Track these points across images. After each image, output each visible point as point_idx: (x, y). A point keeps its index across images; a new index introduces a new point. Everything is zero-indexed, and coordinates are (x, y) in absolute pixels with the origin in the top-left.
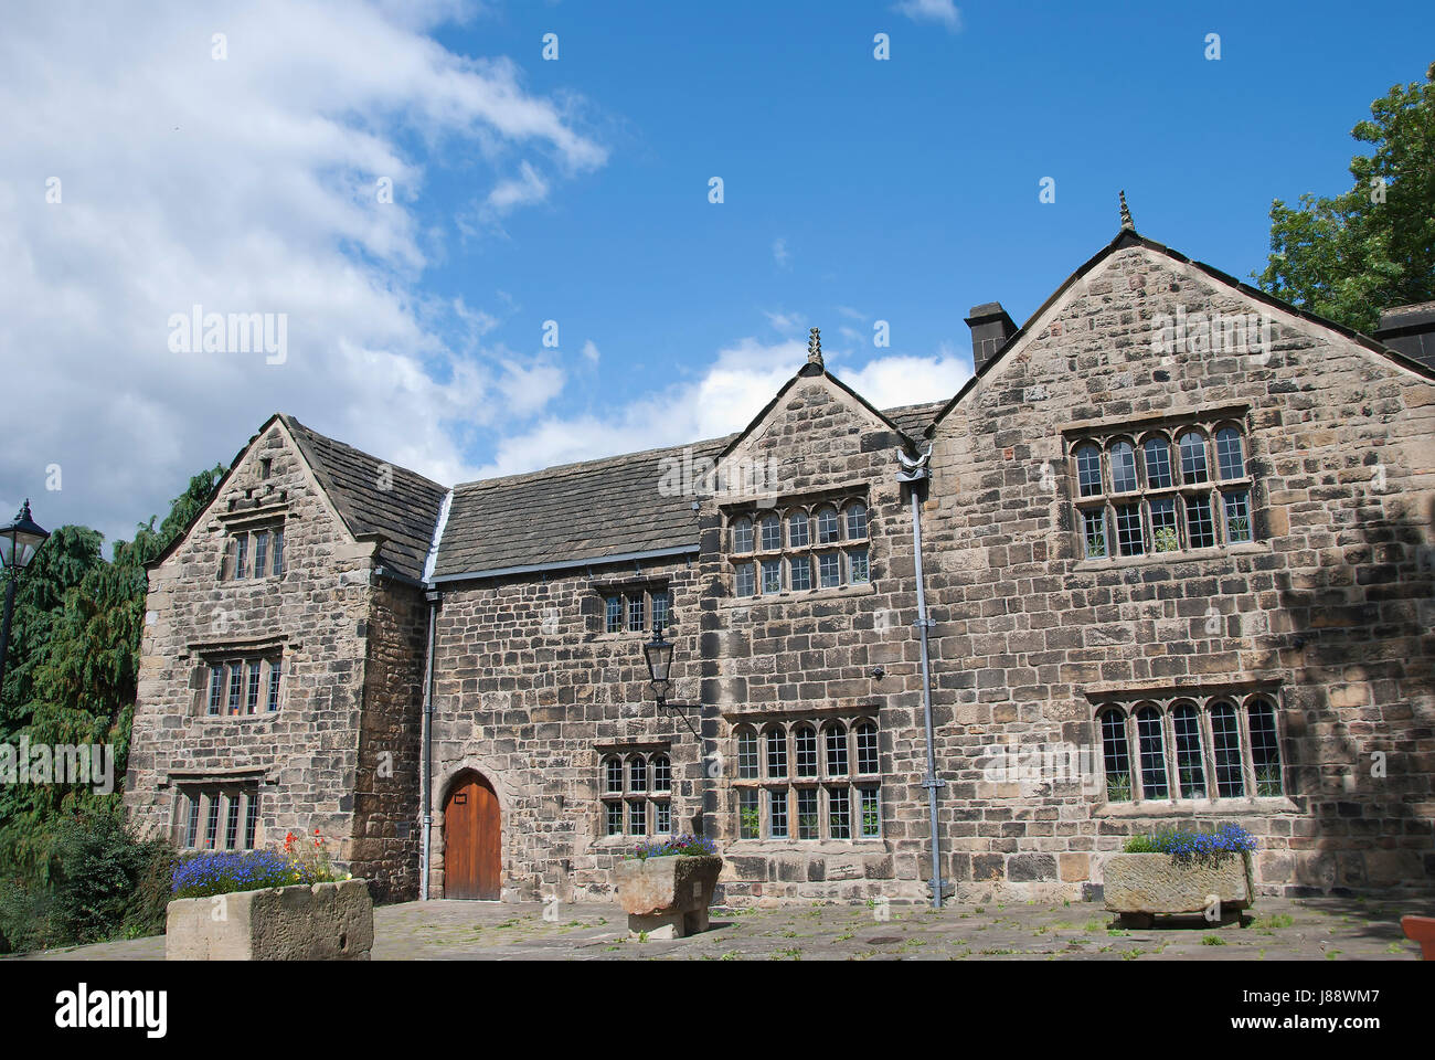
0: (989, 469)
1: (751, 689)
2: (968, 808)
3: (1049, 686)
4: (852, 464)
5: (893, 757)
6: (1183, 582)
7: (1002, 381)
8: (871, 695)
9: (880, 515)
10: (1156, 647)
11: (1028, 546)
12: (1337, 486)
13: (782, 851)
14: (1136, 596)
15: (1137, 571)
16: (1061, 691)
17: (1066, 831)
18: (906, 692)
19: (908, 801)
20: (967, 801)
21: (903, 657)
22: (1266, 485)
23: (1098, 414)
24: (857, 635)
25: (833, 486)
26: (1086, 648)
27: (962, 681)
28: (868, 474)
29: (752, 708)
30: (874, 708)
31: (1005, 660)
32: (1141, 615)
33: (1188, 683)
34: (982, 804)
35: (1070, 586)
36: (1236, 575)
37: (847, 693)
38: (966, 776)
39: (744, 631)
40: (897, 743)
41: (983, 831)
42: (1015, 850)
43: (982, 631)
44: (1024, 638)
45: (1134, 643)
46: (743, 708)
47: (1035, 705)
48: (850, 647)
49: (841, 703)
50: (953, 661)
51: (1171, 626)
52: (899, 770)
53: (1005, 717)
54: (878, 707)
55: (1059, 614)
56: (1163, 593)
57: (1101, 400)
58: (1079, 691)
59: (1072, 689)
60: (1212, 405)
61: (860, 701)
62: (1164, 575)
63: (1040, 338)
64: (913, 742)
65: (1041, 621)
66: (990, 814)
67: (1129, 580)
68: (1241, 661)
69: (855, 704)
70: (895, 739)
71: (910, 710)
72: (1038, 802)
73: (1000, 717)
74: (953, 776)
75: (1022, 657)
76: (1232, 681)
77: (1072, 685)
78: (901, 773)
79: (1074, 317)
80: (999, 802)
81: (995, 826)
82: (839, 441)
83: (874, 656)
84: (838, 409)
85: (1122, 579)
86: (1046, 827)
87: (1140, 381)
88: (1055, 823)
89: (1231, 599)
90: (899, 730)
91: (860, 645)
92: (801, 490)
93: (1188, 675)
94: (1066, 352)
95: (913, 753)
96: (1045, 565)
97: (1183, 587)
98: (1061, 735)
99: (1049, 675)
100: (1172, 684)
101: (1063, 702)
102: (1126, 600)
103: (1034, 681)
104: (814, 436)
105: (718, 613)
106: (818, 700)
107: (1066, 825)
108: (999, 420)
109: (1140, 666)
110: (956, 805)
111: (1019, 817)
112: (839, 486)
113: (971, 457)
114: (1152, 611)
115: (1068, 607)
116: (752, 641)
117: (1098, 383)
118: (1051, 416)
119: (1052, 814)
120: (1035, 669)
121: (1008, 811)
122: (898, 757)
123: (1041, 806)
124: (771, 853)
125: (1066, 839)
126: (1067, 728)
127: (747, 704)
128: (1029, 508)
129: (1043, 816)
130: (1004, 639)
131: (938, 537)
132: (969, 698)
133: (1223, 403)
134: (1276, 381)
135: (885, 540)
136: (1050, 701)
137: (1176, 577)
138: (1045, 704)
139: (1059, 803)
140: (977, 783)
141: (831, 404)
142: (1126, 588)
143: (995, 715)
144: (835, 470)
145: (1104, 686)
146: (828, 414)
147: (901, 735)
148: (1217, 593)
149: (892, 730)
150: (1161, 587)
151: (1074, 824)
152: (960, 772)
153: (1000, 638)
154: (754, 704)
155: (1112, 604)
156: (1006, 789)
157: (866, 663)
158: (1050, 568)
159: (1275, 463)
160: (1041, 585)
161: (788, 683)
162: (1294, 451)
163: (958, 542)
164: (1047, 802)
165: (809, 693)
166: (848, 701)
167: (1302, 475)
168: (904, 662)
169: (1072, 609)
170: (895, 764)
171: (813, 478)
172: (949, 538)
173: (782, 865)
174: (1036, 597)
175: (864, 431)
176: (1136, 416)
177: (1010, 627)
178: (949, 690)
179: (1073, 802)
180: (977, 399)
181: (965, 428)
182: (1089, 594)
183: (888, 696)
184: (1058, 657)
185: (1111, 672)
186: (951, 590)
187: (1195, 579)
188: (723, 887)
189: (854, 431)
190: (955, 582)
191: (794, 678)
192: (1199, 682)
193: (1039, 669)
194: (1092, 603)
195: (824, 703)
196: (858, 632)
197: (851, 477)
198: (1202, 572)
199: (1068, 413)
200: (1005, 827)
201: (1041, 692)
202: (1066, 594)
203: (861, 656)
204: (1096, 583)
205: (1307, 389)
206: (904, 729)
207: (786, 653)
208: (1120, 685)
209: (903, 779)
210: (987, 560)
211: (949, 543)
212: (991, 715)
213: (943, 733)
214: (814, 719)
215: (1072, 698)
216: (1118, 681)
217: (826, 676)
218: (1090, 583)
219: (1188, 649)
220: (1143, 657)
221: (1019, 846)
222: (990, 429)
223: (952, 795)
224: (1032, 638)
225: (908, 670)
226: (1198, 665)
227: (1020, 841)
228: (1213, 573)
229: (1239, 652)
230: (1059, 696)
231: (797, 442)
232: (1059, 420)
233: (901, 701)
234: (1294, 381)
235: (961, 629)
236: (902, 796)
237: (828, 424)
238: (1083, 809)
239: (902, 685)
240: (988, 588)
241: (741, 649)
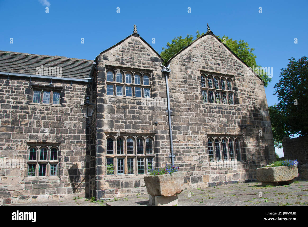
0: (184, 74)
1: (115, 124)
2: (181, 164)
3: (199, 132)
4: (148, 64)
5: (160, 149)
6: (225, 110)
7: (186, 54)
8: (154, 130)
9: (156, 79)
10: (221, 125)
11: (193, 96)
12: (249, 96)
13: (125, 178)
14: (217, 112)
15: (216, 106)
16: (202, 133)
17: (204, 169)
18: (164, 130)
19: (165, 162)
20: (181, 162)
21: (163, 120)
22: (238, 93)
23: (207, 69)
24: (150, 112)
25: (142, 68)
26: (207, 123)
27: (178, 128)
28: (153, 68)
29: (116, 130)
30: (154, 134)
31: (189, 124)
32: (218, 117)
33: (227, 134)
34: (184, 162)
35: (203, 107)
36: (234, 111)
37: (147, 128)
38: (180, 155)
39: (113, 105)
40: (162, 145)
41: (185, 170)
42: (192, 175)
43: (183, 115)
44: (193, 119)
45: (216, 123)
46: (112, 130)
47: (197, 136)
48: (148, 115)
49: (145, 131)
50: (176, 123)
51: (223, 120)
52: (162, 152)
53: (190, 139)
54: (155, 133)
55: (201, 114)
56: (222, 112)
57: (208, 66)
58: (206, 134)
59: (204, 133)
60: (228, 74)
61: (151, 131)
62: (221, 108)
63: (194, 48)
64: (166, 144)
65: (197, 115)
66: (187, 165)
67: (215, 108)
68: (236, 130)
69: (149, 132)
70: (161, 143)
71: (165, 135)
72: (198, 162)
73: (188, 139)
74: (177, 155)
75: (193, 123)
76: (235, 134)
77: (204, 132)
78: (163, 153)
79: (201, 45)
80: (189, 162)
81: (188, 168)
82: (144, 56)
83: (155, 118)
84: (144, 48)
85: (214, 108)
86: (200, 168)
87: (215, 64)
88: (202, 167)
89: (234, 116)
90: (162, 141)
91: (151, 115)
92: (133, 67)
93: (227, 132)
94: (200, 53)
95: (166, 147)
96: (198, 101)
97: (225, 112)
98: (202, 144)
99: (199, 129)
100: (224, 134)
101: (203, 136)
102: (215, 113)
103: (196, 130)
104: (137, 53)
105: (104, 98)
106: (138, 130)
107: (204, 168)
108: (186, 63)
109: (218, 128)
110: (178, 163)
111: (194, 166)
112: (144, 68)
113: (179, 70)
114: (220, 116)
115: (203, 112)
116: (116, 109)
117: (207, 62)
118: (198, 66)
119: (201, 165)
120: (196, 127)
121: (191, 164)
122: (162, 148)
123: (198, 163)
124: (121, 179)
125: (204, 171)
126: (204, 142)
127: (114, 129)
128: (194, 86)
129: (199, 165)
130: (189, 118)
131: (172, 89)
132: (180, 133)
133: (230, 74)
134: (238, 72)
135: (158, 86)
136: (199, 136)
137: (224, 109)
138: (198, 136)
139: (202, 162)
140: (183, 156)
141: (142, 46)
142: (215, 110)
143: (187, 138)
144: (143, 64)
145: (211, 133)
146: (141, 48)
147: (163, 142)
148: (231, 114)
149: (160, 140)
150: (221, 111)
151: (206, 167)
152: (179, 153)
153: (188, 118)
154: (116, 129)
155: (212, 113)
156: (190, 158)
157: (152, 120)
158: (199, 102)
159: (239, 89)
160: (197, 106)
161: (128, 124)
162: (242, 87)
163: (177, 91)
164: (200, 162)
165: (134, 127)
166: (147, 131)
167: (243, 92)
168: (163, 121)
169: (204, 113)
170: (161, 151)
171: (136, 64)
172: (175, 90)
173: (126, 183)
174: (196, 109)
175: (151, 56)
176: (215, 71)
177: (190, 116)
178: (175, 130)
179: (206, 162)
180: (181, 57)
181: (178, 63)
182: (207, 110)
183: (159, 131)
184: (201, 125)
185: (212, 130)
186: (175, 103)
187: (227, 110)
188: (104, 191)
189: (149, 55)
190: (177, 101)
191: (130, 122)
192: (229, 134)
193: (197, 127)
194: (208, 112)
195: (140, 131)
196: (150, 111)
197: (148, 67)
198: (228, 109)
199: (201, 66)
200: (190, 168)
201: (198, 133)
202: (203, 109)
203: (151, 118)
204: (208, 108)
205: (243, 75)
206: (163, 141)
207: (127, 114)
208: (214, 133)
209: (163, 155)
210: (184, 97)
211: (175, 91)
212: (186, 138)
213: (174, 142)
214: (134, 136)
215: (204, 135)
216: (214, 132)
217: (140, 123)
218: (207, 107)
219: (227, 126)
220: (219, 127)
221: (194, 174)
222: (184, 65)
223: (177, 160)
224: (195, 119)
225: (164, 124)
226: (229, 129)
227: (194, 172)
228: (230, 110)
229: (236, 128)
230: (202, 134)
231: (131, 53)
232: (199, 67)
233: (162, 132)
234: (241, 73)
235: (178, 114)
236: (163, 160)
237: (141, 51)
238: (208, 163)
239: (163, 128)
240: (185, 104)
241: (112, 111)
